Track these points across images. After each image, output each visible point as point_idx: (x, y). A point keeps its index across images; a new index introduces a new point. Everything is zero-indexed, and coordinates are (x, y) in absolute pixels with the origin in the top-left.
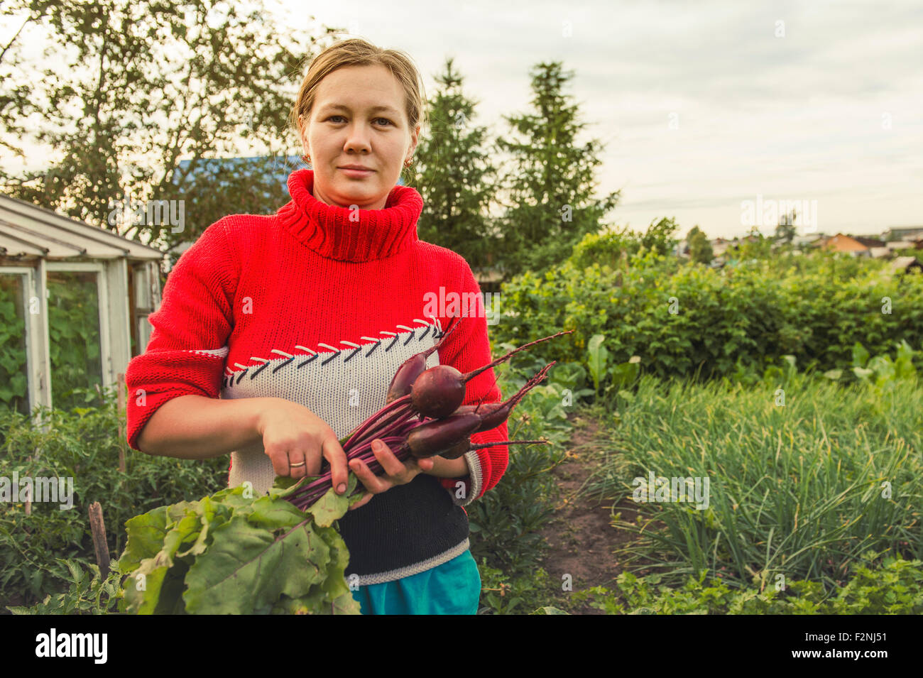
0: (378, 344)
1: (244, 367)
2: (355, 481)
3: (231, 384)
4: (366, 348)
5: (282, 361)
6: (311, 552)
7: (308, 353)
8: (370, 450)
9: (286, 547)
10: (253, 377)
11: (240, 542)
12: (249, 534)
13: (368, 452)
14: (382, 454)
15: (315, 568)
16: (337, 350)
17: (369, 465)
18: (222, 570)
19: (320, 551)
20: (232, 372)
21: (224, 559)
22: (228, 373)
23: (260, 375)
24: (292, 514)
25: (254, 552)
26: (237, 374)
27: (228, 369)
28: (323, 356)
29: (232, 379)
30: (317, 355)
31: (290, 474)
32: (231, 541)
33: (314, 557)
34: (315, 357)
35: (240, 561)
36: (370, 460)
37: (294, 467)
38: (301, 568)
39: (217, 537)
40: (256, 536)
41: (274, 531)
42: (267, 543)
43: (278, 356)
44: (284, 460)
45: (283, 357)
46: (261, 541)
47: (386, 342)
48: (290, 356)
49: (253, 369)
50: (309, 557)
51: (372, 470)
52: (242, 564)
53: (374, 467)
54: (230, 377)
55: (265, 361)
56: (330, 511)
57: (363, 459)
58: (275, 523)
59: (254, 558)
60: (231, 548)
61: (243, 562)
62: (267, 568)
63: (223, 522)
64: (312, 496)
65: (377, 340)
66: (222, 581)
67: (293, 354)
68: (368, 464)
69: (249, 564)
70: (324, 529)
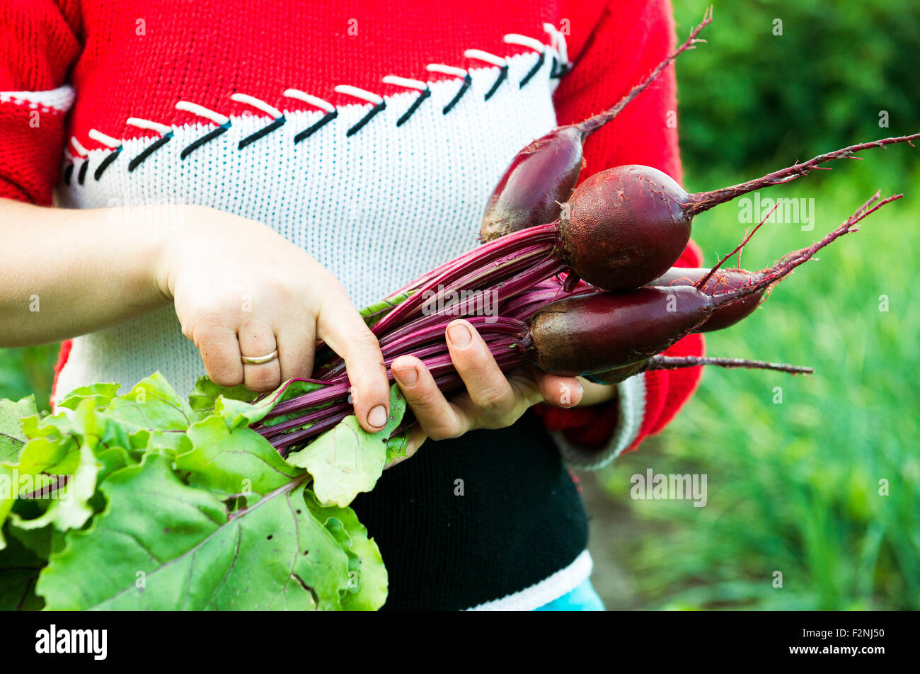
0: (425, 94)
1: (111, 142)
2: (402, 407)
3: (82, 179)
4: (398, 104)
5: (203, 131)
6: (301, 558)
7: (261, 113)
8: (442, 339)
9: (245, 538)
10: (133, 165)
11: (160, 513)
12: (180, 499)
13: (435, 345)
14: (469, 356)
15: (309, 594)
16: (330, 108)
17: (435, 373)
18: (116, 573)
19: (321, 558)
20: (82, 150)
21: (118, 548)
22: (75, 153)
23: (150, 161)
24: (266, 466)
25: (184, 541)
26: (96, 158)
27: (75, 142)
28: (298, 121)
29: (84, 168)
30: (229, 123)
31: (243, 382)
32: (139, 508)
33: (308, 570)
34: (279, 123)
35: (154, 556)
36: (439, 363)
37: (253, 363)
38: (275, 590)
39: (114, 496)
40: (192, 505)
41: (225, 498)
42: (211, 525)
43: (191, 118)
44: (230, 350)
45: (205, 121)
46: (200, 518)
47: (443, 91)
48: (221, 119)
49: (133, 148)
50: (297, 569)
51: (440, 386)
52: (155, 563)
53: (444, 381)
54: (78, 163)
55: (162, 129)
56: (345, 471)
57: (422, 359)
58: (230, 481)
59: (182, 553)
60: (140, 525)
61: (159, 559)
62: (204, 582)
63: (123, 465)
64: (299, 427)
65: (421, 85)
66: (113, 597)
67: (227, 114)
68: (432, 371)
69: (171, 566)
70: (334, 509)
